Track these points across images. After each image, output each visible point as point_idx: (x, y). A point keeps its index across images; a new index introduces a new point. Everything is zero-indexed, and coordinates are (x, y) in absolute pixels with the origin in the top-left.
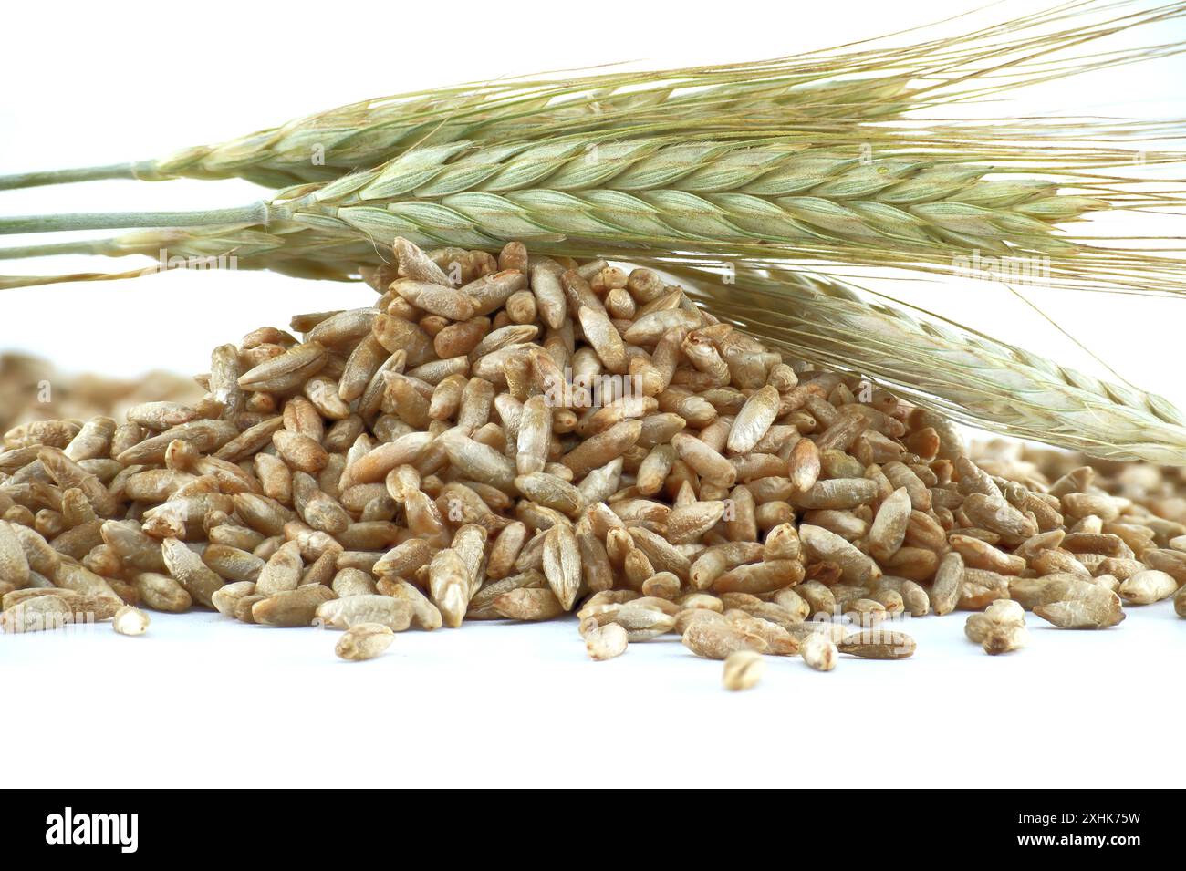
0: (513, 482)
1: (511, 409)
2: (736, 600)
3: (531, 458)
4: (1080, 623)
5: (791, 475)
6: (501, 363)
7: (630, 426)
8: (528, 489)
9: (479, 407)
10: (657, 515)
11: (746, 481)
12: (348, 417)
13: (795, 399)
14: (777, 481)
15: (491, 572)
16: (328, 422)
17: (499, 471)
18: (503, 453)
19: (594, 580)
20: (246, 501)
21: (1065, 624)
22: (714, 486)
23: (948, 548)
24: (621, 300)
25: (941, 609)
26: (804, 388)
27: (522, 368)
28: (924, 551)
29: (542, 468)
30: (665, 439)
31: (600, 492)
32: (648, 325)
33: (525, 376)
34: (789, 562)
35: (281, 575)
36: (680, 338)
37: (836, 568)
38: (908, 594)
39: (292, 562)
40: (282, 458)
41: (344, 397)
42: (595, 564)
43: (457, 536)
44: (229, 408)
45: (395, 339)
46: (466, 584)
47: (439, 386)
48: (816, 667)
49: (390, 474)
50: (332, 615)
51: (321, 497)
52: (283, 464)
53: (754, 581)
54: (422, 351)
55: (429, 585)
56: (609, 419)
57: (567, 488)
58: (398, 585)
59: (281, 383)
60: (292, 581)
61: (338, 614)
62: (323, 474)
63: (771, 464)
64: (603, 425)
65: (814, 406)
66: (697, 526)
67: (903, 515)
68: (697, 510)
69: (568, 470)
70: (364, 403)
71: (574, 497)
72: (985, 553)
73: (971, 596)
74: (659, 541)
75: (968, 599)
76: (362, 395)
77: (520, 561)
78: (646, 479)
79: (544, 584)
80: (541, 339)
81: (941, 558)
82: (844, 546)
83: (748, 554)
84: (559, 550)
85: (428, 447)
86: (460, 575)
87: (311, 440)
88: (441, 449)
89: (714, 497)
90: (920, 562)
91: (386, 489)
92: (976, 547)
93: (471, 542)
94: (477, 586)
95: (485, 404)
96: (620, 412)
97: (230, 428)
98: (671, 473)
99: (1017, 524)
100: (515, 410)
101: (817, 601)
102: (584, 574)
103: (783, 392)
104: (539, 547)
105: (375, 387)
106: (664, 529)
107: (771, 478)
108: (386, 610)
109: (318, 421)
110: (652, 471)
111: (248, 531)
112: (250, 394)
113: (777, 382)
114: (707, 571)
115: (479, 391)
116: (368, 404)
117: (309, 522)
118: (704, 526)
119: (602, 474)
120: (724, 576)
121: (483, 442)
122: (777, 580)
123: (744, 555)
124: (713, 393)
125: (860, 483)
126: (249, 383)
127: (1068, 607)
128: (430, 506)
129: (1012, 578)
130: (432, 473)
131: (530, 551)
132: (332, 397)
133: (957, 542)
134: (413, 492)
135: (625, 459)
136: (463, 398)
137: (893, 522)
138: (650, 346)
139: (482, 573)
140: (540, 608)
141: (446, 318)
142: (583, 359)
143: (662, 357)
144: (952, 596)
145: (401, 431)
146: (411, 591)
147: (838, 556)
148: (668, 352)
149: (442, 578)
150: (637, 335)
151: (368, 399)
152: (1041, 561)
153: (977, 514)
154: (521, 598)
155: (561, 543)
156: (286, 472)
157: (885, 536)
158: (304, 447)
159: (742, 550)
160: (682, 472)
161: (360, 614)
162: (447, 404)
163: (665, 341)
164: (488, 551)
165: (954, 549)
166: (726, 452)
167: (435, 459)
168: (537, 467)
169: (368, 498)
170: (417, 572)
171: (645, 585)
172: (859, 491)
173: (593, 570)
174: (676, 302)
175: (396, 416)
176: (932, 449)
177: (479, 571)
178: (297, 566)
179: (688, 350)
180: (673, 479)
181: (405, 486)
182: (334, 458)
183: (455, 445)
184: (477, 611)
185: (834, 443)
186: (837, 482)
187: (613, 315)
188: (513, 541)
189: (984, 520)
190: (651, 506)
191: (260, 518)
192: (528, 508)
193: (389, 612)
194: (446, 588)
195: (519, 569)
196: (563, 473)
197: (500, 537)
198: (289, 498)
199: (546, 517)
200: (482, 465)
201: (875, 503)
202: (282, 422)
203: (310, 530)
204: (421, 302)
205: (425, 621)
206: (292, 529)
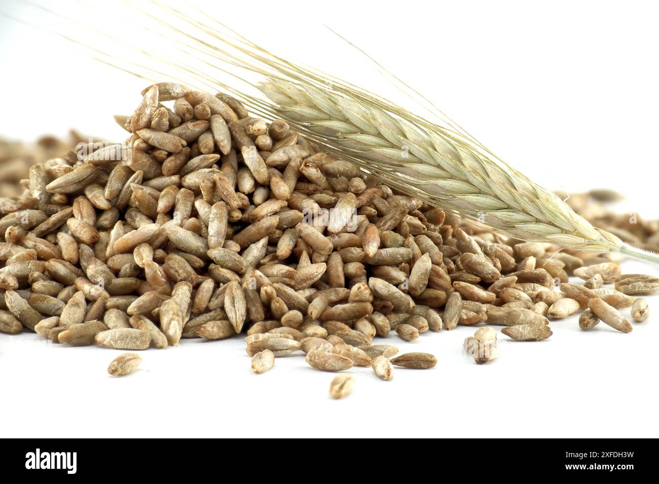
0: (206, 253)
1: (204, 208)
2: (334, 326)
3: (216, 239)
4: (527, 338)
5: (364, 247)
6: (197, 180)
7: (273, 219)
8: (215, 258)
9: (186, 206)
10: (289, 274)
11: (339, 248)
12: (110, 209)
13: (364, 198)
14: (356, 250)
15: (195, 311)
16: (98, 212)
17: (198, 247)
18: (201, 236)
19: (254, 316)
20: (53, 266)
21: (519, 338)
22: (320, 254)
23: (452, 289)
24: (265, 141)
25: (449, 327)
26: (369, 191)
27: (210, 185)
28: (439, 292)
29: (222, 245)
30: (292, 225)
31: (255, 257)
32: (279, 155)
33: (212, 190)
34: (364, 304)
35: (75, 313)
36: (299, 163)
37: (390, 305)
38: (431, 318)
39: (80, 305)
40: (73, 236)
41: (108, 198)
42: (255, 306)
43: (175, 289)
44: (41, 201)
45: (136, 164)
46: (181, 321)
47: (162, 193)
48: (382, 378)
49: (136, 250)
50: (105, 340)
51: (96, 262)
52: (73, 240)
53: (344, 314)
54: (153, 171)
55: (160, 320)
56: (260, 214)
57: (237, 257)
58: (142, 321)
59: (71, 189)
60: (80, 317)
61: (108, 340)
62: (96, 246)
63: (352, 239)
64: (257, 218)
65: (376, 202)
66: (311, 279)
67: (427, 270)
68: (312, 269)
69: (238, 245)
70: (119, 201)
71: (241, 263)
72: (473, 292)
73: (465, 318)
74: (290, 291)
75: (464, 320)
76: (118, 196)
77: (211, 304)
78: (282, 251)
79: (225, 318)
80: (220, 163)
81: (448, 295)
82: (394, 291)
83: (340, 295)
84: (233, 298)
85: (157, 232)
86: (178, 315)
87: (89, 225)
88: (164, 233)
89: (320, 260)
90: (437, 298)
91: (133, 258)
92: (468, 288)
93: (183, 292)
94: (187, 319)
95: (189, 204)
96: (266, 210)
97: (43, 215)
98: (296, 246)
99: (490, 272)
100: (206, 209)
101: (380, 326)
102: (248, 311)
103: (358, 194)
104: (222, 296)
105: (125, 192)
106: (293, 283)
107: (352, 248)
108: (136, 337)
109: (93, 212)
110: (285, 247)
111: (54, 283)
112: (52, 194)
113: (354, 188)
114: (317, 309)
115: (185, 196)
116: (121, 201)
117: (90, 279)
118: (315, 279)
119: (257, 247)
120: (327, 312)
121: (188, 229)
122: (357, 314)
123: (338, 296)
124: (318, 196)
125: (402, 250)
126: (53, 189)
127: (521, 330)
128: (159, 270)
129: (488, 305)
130: (160, 248)
131: (217, 298)
132: (101, 197)
133: (457, 286)
134: (150, 262)
135: (269, 237)
136: (176, 200)
137: (421, 275)
138: (282, 168)
139: (189, 311)
140: (223, 332)
141: (166, 151)
142: (244, 178)
143: (289, 175)
144: (455, 319)
145: (141, 219)
146: (149, 324)
147: (391, 297)
148: (292, 173)
149: (167, 317)
150: (273, 161)
151: (122, 198)
152: (504, 295)
153: (468, 266)
154: (213, 328)
155: (235, 294)
156: (75, 245)
157: (418, 283)
158: (85, 229)
159: (337, 293)
160: (302, 246)
161: (120, 340)
162: (168, 204)
163: (290, 166)
164: (193, 297)
165: (456, 290)
166: (326, 232)
167: (161, 239)
168: (220, 244)
169: (124, 264)
170: (152, 312)
171: (283, 319)
172: (402, 255)
173: (253, 309)
174: (295, 140)
175: (138, 209)
176: (441, 220)
177: (188, 310)
178: (83, 307)
179: (303, 172)
180: (297, 249)
181: (144, 257)
182: (103, 235)
183: (172, 232)
184: (188, 334)
185: (387, 226)
186: (389, 250)
187: (259, 149)
188: (207, 291)
189: (472, 269)
190: (285, 268)
191: (61, 275)
192: (215, 269)
193: (137, 338)
194: (170, 323)
195: (211, 308)
196: (235, 247)
197: (199, 289)
198: (77, 260)
199: (225, 275)
200: (188, 244)
201: (411, 262)
202: (72, 211)
203: (90, 284)
204: (152, 142)
205: (158, 343)
206: (80, 282)
